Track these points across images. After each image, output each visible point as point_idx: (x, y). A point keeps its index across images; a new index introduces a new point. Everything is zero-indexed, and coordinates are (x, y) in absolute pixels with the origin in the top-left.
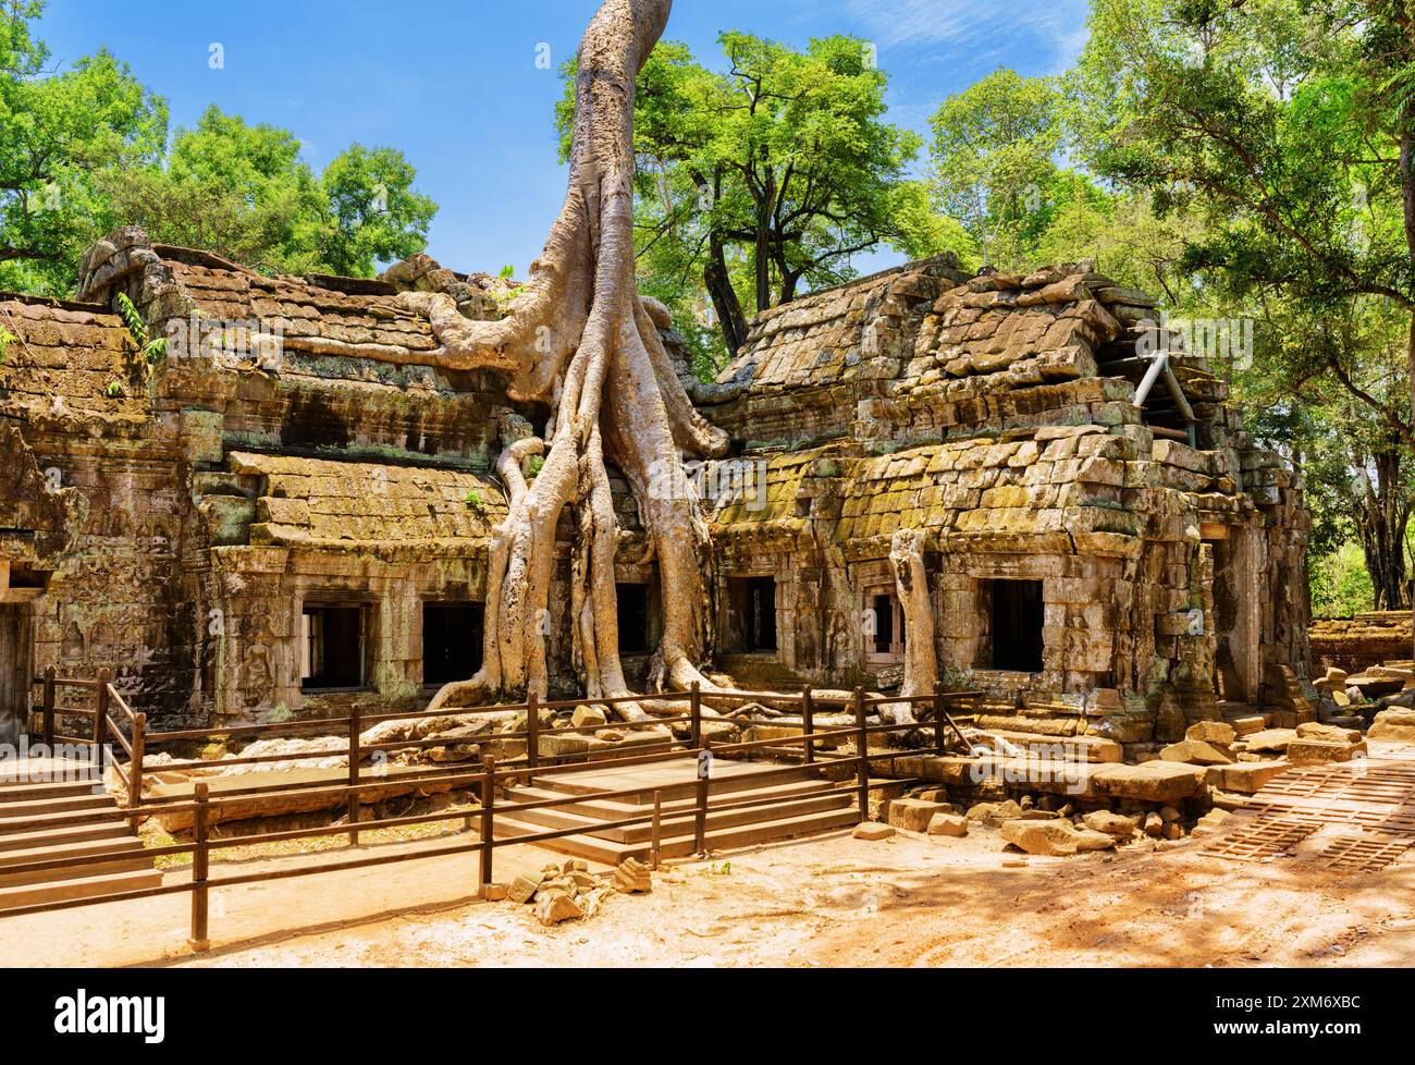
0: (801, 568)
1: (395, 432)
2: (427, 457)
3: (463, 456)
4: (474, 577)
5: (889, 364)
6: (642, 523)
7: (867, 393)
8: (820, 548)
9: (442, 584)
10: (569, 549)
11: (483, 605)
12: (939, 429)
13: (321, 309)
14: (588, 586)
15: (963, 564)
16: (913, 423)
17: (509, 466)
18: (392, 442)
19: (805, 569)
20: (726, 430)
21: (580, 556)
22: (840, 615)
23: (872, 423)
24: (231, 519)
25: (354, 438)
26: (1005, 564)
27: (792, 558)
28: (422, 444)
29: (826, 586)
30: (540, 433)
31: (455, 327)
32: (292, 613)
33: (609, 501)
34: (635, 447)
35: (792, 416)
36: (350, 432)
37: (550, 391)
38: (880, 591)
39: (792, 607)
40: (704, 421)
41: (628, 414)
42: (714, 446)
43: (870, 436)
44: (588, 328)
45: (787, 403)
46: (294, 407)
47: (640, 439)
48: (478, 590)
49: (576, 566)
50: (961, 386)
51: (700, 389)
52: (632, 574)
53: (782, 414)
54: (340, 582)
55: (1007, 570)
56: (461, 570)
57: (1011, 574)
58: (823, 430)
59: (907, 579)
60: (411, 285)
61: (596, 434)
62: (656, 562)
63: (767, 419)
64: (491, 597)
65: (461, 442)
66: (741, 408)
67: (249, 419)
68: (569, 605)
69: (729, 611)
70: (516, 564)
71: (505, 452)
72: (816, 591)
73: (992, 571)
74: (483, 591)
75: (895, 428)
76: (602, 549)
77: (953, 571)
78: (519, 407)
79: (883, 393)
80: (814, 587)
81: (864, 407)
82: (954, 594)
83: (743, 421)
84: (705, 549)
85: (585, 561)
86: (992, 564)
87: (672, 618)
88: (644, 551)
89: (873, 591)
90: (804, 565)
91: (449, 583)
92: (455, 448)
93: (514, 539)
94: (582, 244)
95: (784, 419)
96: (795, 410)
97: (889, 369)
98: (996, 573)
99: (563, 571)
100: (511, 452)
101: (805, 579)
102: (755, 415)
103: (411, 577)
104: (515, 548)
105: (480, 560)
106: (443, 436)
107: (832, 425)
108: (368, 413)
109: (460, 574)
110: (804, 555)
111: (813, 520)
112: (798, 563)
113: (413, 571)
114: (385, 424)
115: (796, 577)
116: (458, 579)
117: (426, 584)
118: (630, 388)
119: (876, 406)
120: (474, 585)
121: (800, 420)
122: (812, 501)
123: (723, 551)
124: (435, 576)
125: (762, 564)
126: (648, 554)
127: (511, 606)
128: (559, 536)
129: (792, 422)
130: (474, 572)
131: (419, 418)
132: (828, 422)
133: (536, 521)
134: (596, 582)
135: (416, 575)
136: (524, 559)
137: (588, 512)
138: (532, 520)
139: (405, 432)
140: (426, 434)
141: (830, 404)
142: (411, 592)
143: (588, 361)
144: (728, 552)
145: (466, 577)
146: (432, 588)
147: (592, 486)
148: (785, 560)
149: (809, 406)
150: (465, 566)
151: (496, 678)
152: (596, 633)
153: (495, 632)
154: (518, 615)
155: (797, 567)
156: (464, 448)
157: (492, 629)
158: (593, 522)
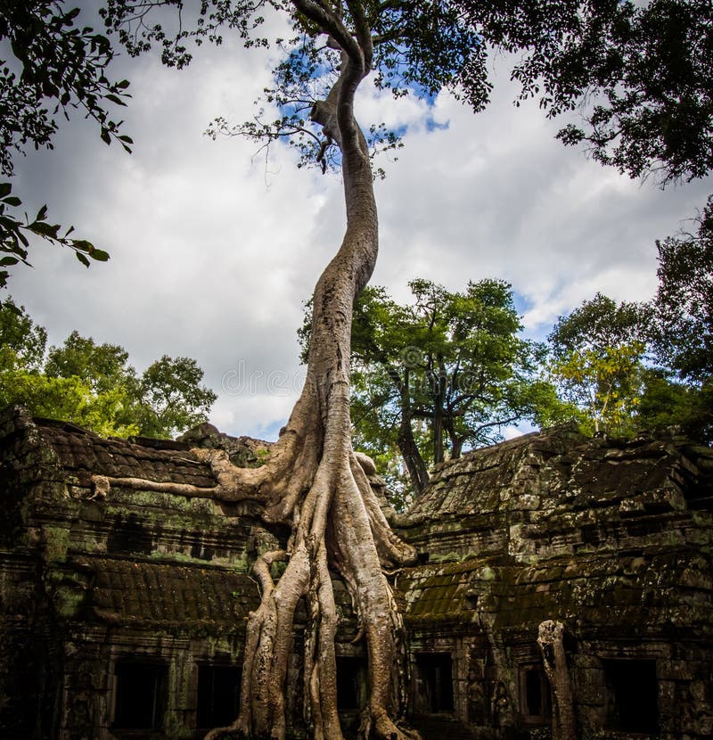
0: (471, 648)
1: (185, 544)
2: (205, 562)
3: (230, 562)
4: (235, 650)
5: (532, 499)
6: (355, 612)
7: (516, 521)
8: (485, 634)
9: (213, 654)
10: (303, 630)
11: (240, 670)
12: (571, 546)
13: (138, 459)
14: (316, 657)
15: (593, 648)
16: (551, 542)
17: (261, 568)
18: (181, 551)
19: (474, 649)
20: (414, 546)
21: (311, 635)
22: (501, 684)
23: (521, 542)
24: (70, 603)
25: (156, 547)
26: (625, 649)
27: (463, 641)
28: (202, 552)
29: (490, 663)
30: (283, 546)
31: (228, 472)
32: (107, 672)
33: (331, 596)
34: (350, 557)
35: (462, 536)
36: (153, 544)
37: (291, 515)
38: (530, 667)
39: (465, 678)
40: (399, 540)
41: (345, 534)
42: (405, 558)
43: (519, 551)
44: (319, 474)
45: (458, 527)
46: (118, 525)
47: (355, 552)
48: (237, 659)
49: (307, 643)
50: (586, 516)
51: (396, 517)
52: (347, 649)
53: (454, 534)
54: (141, 650)
55: (628, 653)
56: (226, 644)
57: (630, 656)
58: (485, 547)
59: (551, 659)
60: (200, 443)
61: (323, 548)
62: (365, 642)
63: (444, 539)
64: (247, 664)
65: (229, 552)
66: (425, 531)
67: (86, 533)
68: (302, 672)
69: (417, 680)
70: (266, 641)
71: (259, 559)
72: (483, 666)
73: (616, 653)
74: (241, 658)
75: (538, 546)
76: (327, 631)
77: (585, 653)
78: (269, 527)
79: (528, 521)
80: (482, 663)
81: (515, 530)
82: (587, 671)
83: (427, 539)
84: (399, 633)
85: (313, 639)
86: (615, 648)
87: (376, 684)
88: (356, 632)
89: (526, 667)
91: (217, 652)
92: (225, 556)
93: (264, 622)
94: (314, 417)
95: (455, 539)
96: (463, 532)
97: (532, 503)
98: (618, 655)
99: (298, 647)
100: (264, 560)
101: (473, 656)
102: (435, 535)
103: (191, 648)
104: (265, 629)
105: (240, 637)
106: (217, 547)
107: (491, 543)
108: (166, 531)
109: (225, 647)
110: (473, 639)
111: (479, 613)
112: (469, 645)
113: (192, 644)
114: (178, 538)
115: (468, 655)
116: (224, 650)
117: (201, 653)
118: (347, 515)
119: (523, 529)
120: (235, 655)
121: (468, 540)
122: (479, 598)
123: (414, 635)
124: (207, 648)
125: (442, 644)
126: (359, 635)
127: (260, 672)
128: (296, 621)
129: (462, 541)
130: (235, 646)
131: (200, 534)
132: (489, 541)
133: (280, 609)
134: (321, 655)
135: (195, 646)
136: (271, 637)
137: (317, 604)
138: (277, 608)
139: (191, 544)
140: (205, 546)
141: (490, 528)
142: (191, 659)
143: (318, 496)
144: (417, 636)
145: (230, 649)
146: (205, 656)
147: (320, 585)
148: (459, 642)
149: (475, 530)
150: (229, 641)
151: (248, 726)
152: (321, 693)
153: (248, 691)
154: (265, 679)
155: (468, 647)
156: (231, 556)
157: (246, 689)
158: (320, 611)
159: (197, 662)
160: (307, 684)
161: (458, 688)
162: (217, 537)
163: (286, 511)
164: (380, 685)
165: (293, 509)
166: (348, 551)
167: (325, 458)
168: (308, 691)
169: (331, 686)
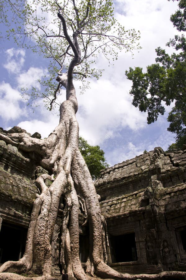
1: (1, 162)
6: (83, 210)
7: (154, 174)
17: (40, 180)
23: (157, 182)
29: (159, 230)
31: (27, 138)
37: (53, 165)
39: (144, 240)
44: (67, 151)
49: (65, 218)
63: (114, 189)
64: (32, 223)
65: (22, 174)
68: (60, 235)
70: (44, 211)
71: (39, 177)
76: (75, 213)
78: (44, 166)
79: (160, 173)
80: (154, 231)
81: (154, 177)
83: (105, 191)
85: (68, 217)
90: (147, 224)
91: (15, 213)
93: (43, 201)
94: (63, 134)
101: (148, 228)
102: (110, 188)
104: (44, 205)
105: (29, 208)
106: (17, 170)
109: (20, 212)
110: (147, 220)
111: (151, 206)
115: (144, 229)
117: (5, 212)
118: (79, 169)
119: (158, 177)
120: (25, 218)
122: (150, 199)
126: (86, 222)
131: (10, 160)
133: (53, 196)
136: (47, 209)
137: (70, 199)
139: (5, 163)
140: (11, 167)
143: (66, 158)
146: (8, 214)
147: (71, 191)
150: (23, 209)
151: (30, 262)
152: (71, 247)
153: (32, 240)
154: (44, 232)
155: (144, 225)
156: (23, 177)
157: (31, 238)
158: (72, 203)
160: (63, 241)
161: (139, 246)
162: (18, 165)
163: (52, 162)
164: (98, 246)
165: (54, 163)
166: (79, 183)
167: (69, 145)
168: (64, 245)
169: (77, 243)
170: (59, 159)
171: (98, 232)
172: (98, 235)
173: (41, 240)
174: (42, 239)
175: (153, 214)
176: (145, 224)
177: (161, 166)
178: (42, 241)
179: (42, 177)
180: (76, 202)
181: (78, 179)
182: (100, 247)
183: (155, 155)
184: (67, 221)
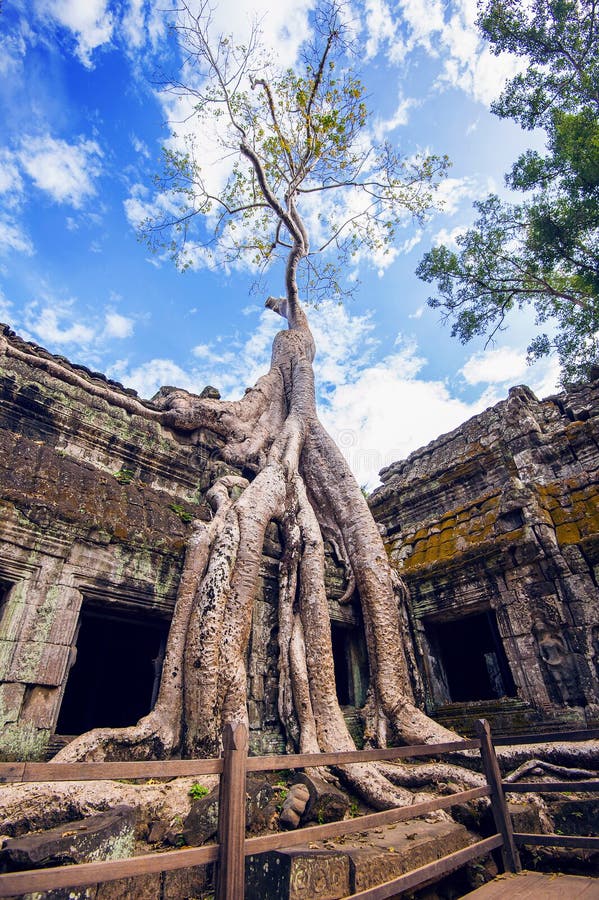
0: (525, 585)
1: (113, 455)
3: (176, 495)
4: (162, 581)
6: (340, 558)
7: (519, 449)
8: (549, 556)
9: (118, 579)
10: (277, 566)
14: (299, 606)
16: (577, 457)
18: (106, 462)
19: (533, 584)
21: (290, 572)
23: (535, 466)
25: (65, 444)
27: (510, 578)
28: (137, 473)
29: (570, 599)
30: (249, 478)
33: (315, 521)
35: (443, 493)
36: (62, 439)
43: (536, 475)
45: (435, 485)
48: (166, 597)
49: (285, 582)
52: (335, 610)
53: (432, 495)
56: (148, 568)
58: (477, 493)
61: (298, 477)
62: (357, 600)
63: (418, 504)
64: (182, 602)
65: (176, 484)
66: (393, 504)
68: (275, 632)
69: (430, 657)
70: (219, 563)
71: (216, 483)
72: (559, 604)
74: (173, 596)
75: (556, 469)
76: (314, 564)
78: (232, 462)
79: (537, 444)
80: (554, 600)
81: (521, 458)
83: (396, 512)
84: (399, 590)
85: (294, 578)
87: (385, 656)
88: (345, 587)
90: (529, 580)
91: (127, 578)
92: (169, 486)
93: (217, 537)
95: (433, 500)
96: (443, 489)
99: (272, 595)
101: (534, 593)
102: (406, 504)
103: (72, 560)
104: (218, 546)
105: (174, 559)
106: (158, 473)
107: (485, 488)
108: (87, 429)
109: (145, 571)
110: (526, 570)
111: (533, 527)
112: (520, 580)
113: (76, 550)
114: (105, 445)
115: (522, 596)
116: (140, 576)
117: (95, 573)
119: (533, 454)
120: (161, 590)
121: (450, 495)
122: (525, 509)
123: (418, 591)
124: (110, 567)
125: (470, 594)
126: (350, 590)
127: (205, 614)
128: (266, 551)
129: (444, 498)
130: (164, 572)
131: (139, 450)
132: (479, 487)
133: (245, 521)
134: (307, 601)
135: (81, 557)
136: (227, 558)
137: (297, 528)
138: (239, 520)
139: (124, 459)
140: (143, 467)
141: (478, 472)
142: (68, 578)
143: (288, 438)
144: (424, 591)
145: (153, 577)
146: (102, 580)
147: (299, 508)
148: (500, 582)
149: (459, 481)
150: (153, 562)
151: (174, 726)
152: (309, 666)
153: (180, 653)
154: (214, 626)
155: (520, 585)
156: (178, 490)
157: (177, 648)
158: (302, 537)
159: (83, 589)
160: (285, 650)
161: (516, 650)
162: (161, 461)
163: (253, 450)
164: (392, 658)
165: (259, 452)
166: (325, 493)
167: (293, 411)
168: (286, 662)
169: (327, 652)
170: (269, 443)
171: (385, 614)
172: (388, 626)
173: (207, 652)
174: (209, 649)
175: (542, 552)
176: (522, 582)
177: (536, 426)
178: (207, 655)
179: (223, 483)
180: (315, 535)
181: (320, 482)
182: (399, 659)
183: (515, 401)
184: (292, 590)
